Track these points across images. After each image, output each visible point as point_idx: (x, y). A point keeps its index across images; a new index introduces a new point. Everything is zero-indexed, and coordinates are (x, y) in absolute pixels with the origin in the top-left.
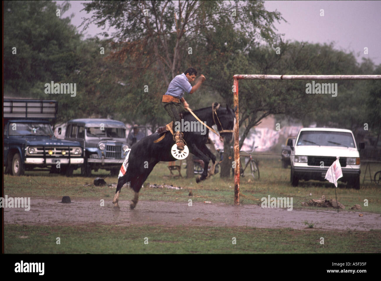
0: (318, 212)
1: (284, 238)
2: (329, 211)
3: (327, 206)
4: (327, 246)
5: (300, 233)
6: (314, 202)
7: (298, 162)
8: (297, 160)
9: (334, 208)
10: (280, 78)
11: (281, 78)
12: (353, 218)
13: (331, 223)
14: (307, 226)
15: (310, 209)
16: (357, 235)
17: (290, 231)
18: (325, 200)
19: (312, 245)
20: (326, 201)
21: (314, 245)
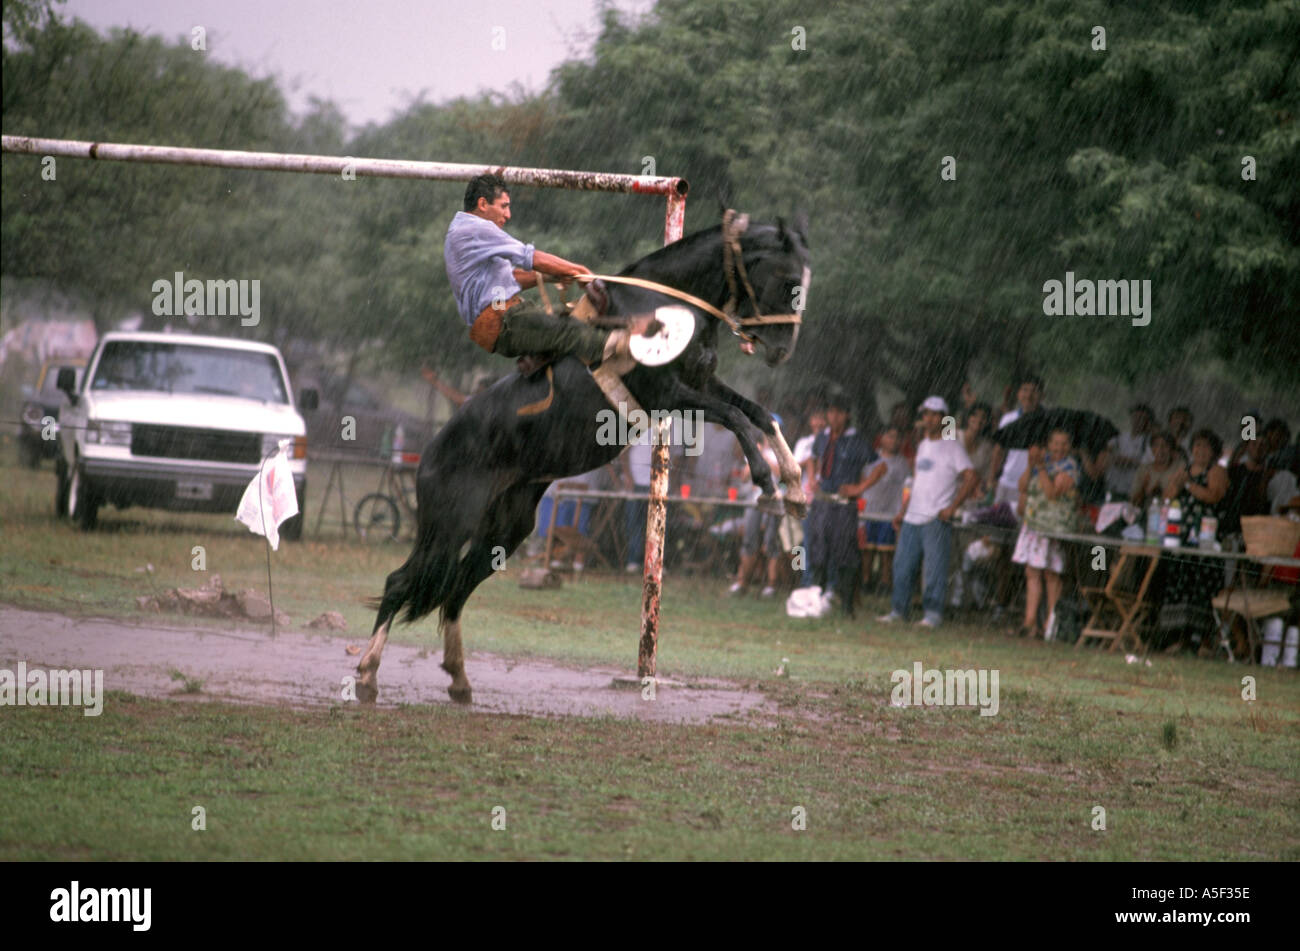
0: (200, 634)
1: (111, 729)
2: (238, 633)
3: (228, 613)
4: (271, 760)
5: (159, 709)
6: (181, 598)
7: (98, 442)
8: (93, 435)
9: (253, 620)
10: (87, 154)
11: (93, 153)
12: (327, 662)
13: (257, 674)
14: (179, 684)
15: (172, 623)
16: (357, 721)
17: (122, 700)
18: (221, 590)
19: (214, 755)
20: (224, 596)
21: (221, 756)
